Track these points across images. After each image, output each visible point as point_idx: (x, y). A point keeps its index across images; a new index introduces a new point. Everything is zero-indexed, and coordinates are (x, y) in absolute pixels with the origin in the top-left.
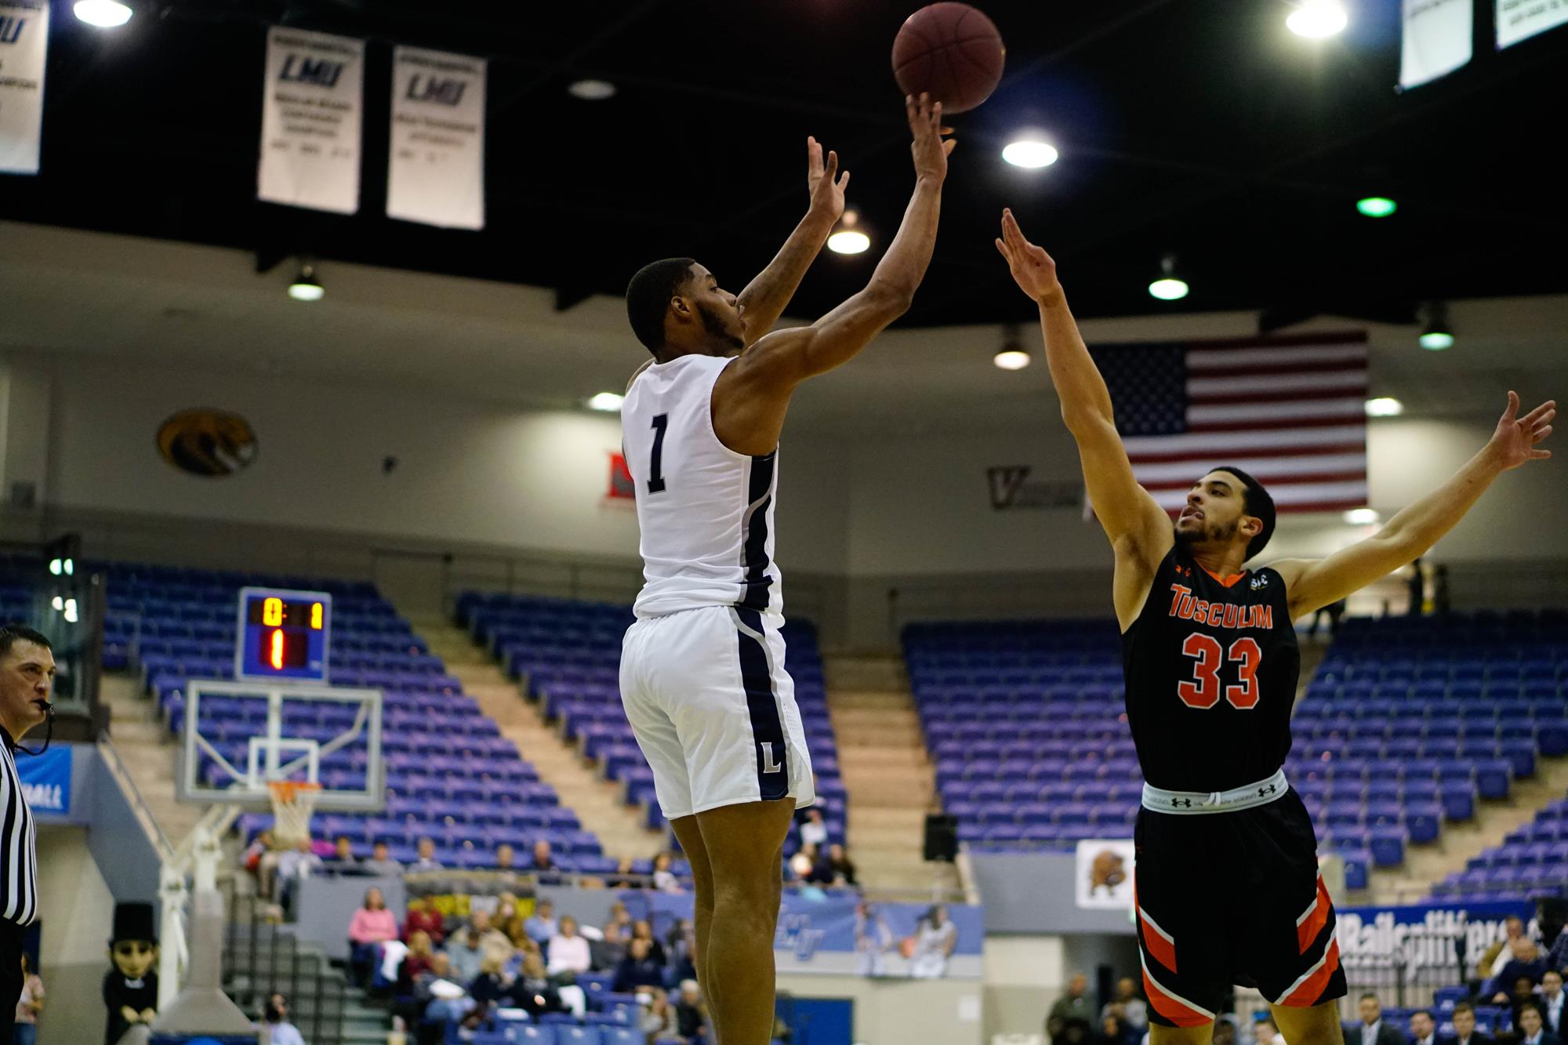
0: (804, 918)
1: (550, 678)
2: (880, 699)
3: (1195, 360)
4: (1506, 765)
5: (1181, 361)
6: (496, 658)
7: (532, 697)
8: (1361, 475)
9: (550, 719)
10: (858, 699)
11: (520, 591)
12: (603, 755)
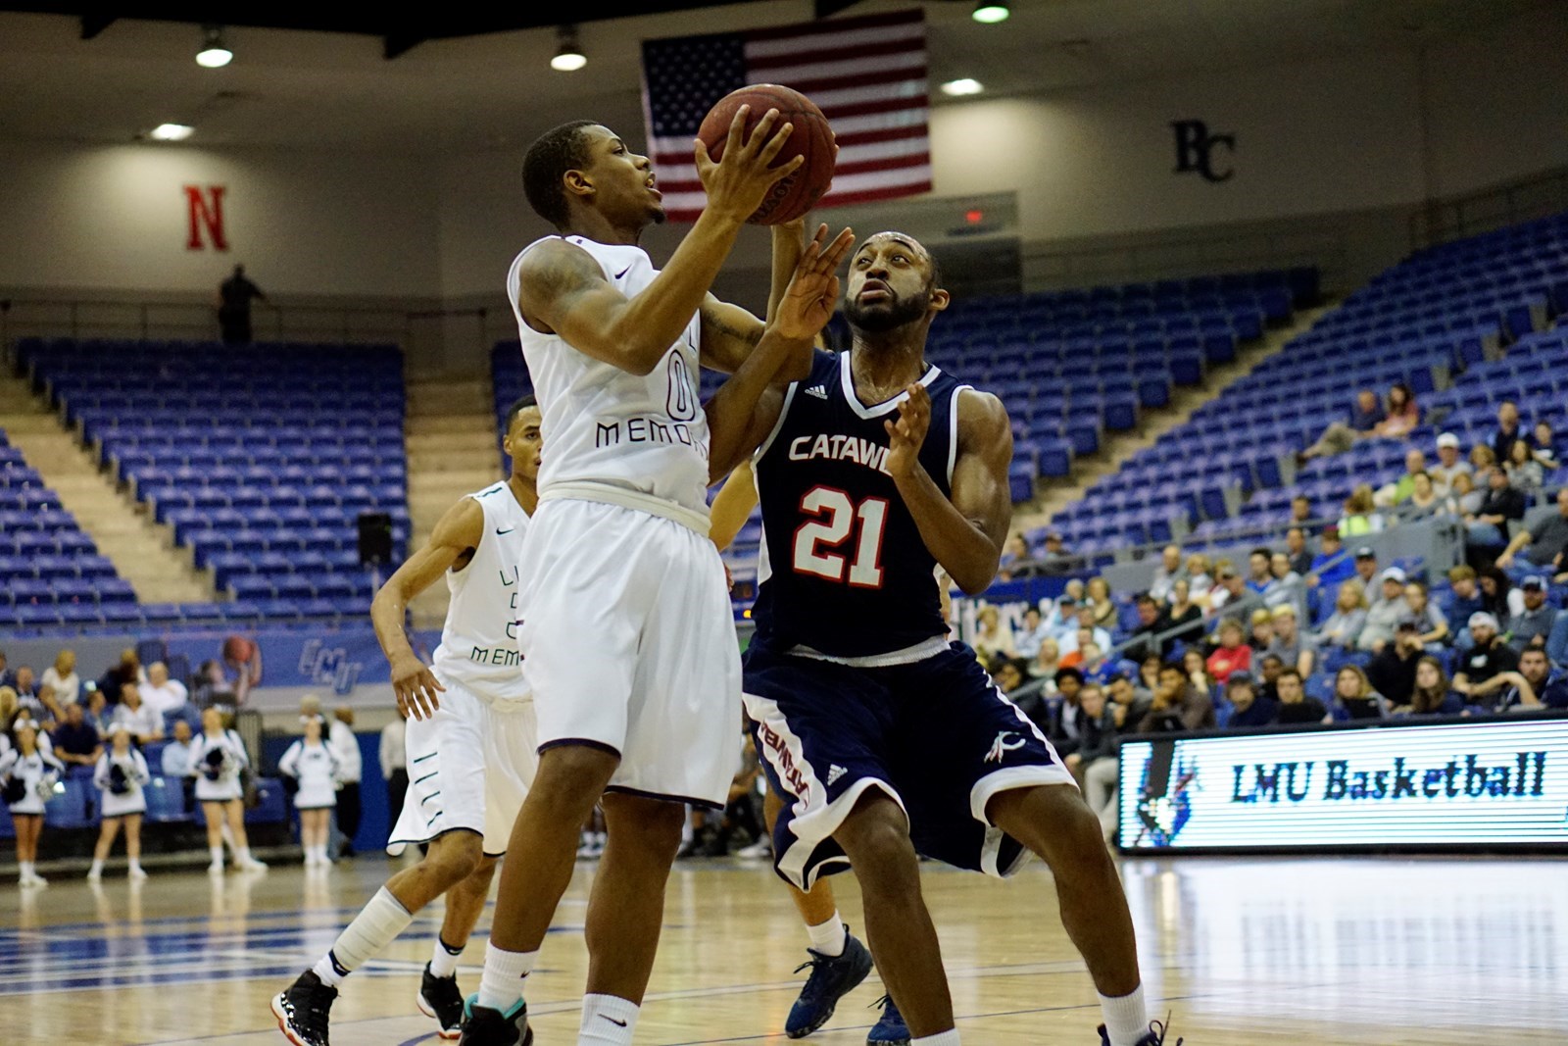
0: (341, 652)
1: (106, 423)
2: (464, 423)
3: (754, 50)
4: (1066, 444)
5: (739, 52)
6: (53, 407)
7: (87, 444)
8: (923, 159)
9: (104, 465)
10: (442, 423)
11: (85, 335)
12: (151, 499)
